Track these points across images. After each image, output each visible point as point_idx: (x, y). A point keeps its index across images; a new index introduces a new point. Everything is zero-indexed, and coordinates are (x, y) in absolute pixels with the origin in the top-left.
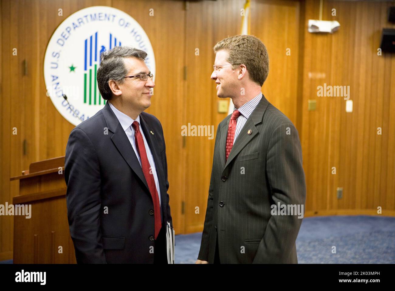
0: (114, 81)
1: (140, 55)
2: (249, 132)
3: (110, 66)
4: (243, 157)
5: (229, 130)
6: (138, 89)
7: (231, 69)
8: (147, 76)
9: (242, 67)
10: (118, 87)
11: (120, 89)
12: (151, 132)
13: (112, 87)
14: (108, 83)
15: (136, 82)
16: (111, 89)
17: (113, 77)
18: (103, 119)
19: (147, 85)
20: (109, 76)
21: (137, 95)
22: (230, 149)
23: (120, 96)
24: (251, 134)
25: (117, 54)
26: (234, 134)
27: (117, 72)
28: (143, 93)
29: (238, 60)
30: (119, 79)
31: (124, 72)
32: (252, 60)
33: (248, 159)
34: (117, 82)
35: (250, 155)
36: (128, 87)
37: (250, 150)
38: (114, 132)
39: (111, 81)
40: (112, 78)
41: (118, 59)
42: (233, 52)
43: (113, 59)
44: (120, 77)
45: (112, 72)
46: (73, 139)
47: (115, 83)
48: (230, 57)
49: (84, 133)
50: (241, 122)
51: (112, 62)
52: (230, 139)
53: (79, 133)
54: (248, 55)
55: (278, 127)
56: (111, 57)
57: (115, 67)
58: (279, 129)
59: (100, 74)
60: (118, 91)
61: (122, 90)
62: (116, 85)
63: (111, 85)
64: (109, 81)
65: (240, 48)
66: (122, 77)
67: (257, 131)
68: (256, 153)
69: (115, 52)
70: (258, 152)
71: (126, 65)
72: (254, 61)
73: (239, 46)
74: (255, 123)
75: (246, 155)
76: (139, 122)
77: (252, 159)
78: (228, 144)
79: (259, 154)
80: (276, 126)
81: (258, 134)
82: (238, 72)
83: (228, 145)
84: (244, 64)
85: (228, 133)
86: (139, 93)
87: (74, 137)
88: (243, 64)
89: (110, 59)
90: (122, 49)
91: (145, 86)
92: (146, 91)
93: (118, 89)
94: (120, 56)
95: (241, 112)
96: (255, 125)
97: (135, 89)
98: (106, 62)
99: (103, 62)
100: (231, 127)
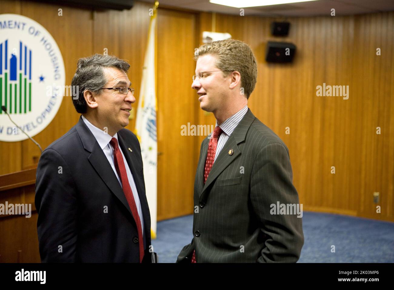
0: (90, 91)
1: (122, 65)
2: (230, 152)
3: (88, 75)
4: (223, 182)
5: (209, 149)
6: (117, 103)
7: (222, 77)
8: (128, 90)
9: (235, 74)
10: (94, 98)
11: (96, 101)
12: (130, 149)
13: (87, 98)
14: (83, 93)
15: (114, 95)
16: (86, 100)
17: (90, 86)
18: (78, 137)
19: (127, 99)
20: (85, 85)
21: (114, 110)
22: (209, 171)
23: (96, 108)
24: (232, 154)
25: (96, 62)
26: (214, 153)
27: (94, 82)
28: (121, 109)
29: (230, 66)
30: (96, 90)
31: (102, 82)
32: (246, 66)
33: (229, 184)
34: (93, 93)
35: (231, 180)
36: (105, 99)
37: (232, 174)
38: (91, 152)
39: (87, 91)
40: (88, 89)
41: (97, 68)
42: (225, 56)
43: (92, 67)
44: (97, 87)
45: (90, 81)
46: (44, 161)
47: (90, 94)
48: (221, 63)
49: (58, 153)
50: (223, 141)
51: (90, 71)
52: (209, 160)
53: (52, 154)
54: (242, 61)
55: (264, 148)
56: (90, 65)
57: (93, 76)
58: (265, 150)
59: (75, 83)
60: (94, 103)
61: (97, 102)
62: (92, 97)
63: (86, 95)
64: (85, 91)
65: (232, 52)
66: (99, 88)
67: (240, 152)
68: (239, 177)
69: (94, 60)
70: (241, 177)
71: (105, 75)
72: (248, 68)
73: (230, 49)
74: (238, 142)
75: (226, 179)
76: (117, 139)
77: (233, 184)
78: (207, 165)
79: (241, 179)
80: (261, 146)
81: (240, 154)
82: (230, 80)
83: (207, 167)
84: (238, 71)
85: (207, 153)
86: (117, 108)
87: (46, 159)
88: (236, 70)
89: (88, 67)
90: (102, 58)
91: (124, 100)
92: (126, 106)
93: (94, 100)
94: (100, 64)
95: (222, 129)
96: (237, 143)
97: (112, 103)
98: (83, 69)
99: (80, 70)
100: (211, 146)
